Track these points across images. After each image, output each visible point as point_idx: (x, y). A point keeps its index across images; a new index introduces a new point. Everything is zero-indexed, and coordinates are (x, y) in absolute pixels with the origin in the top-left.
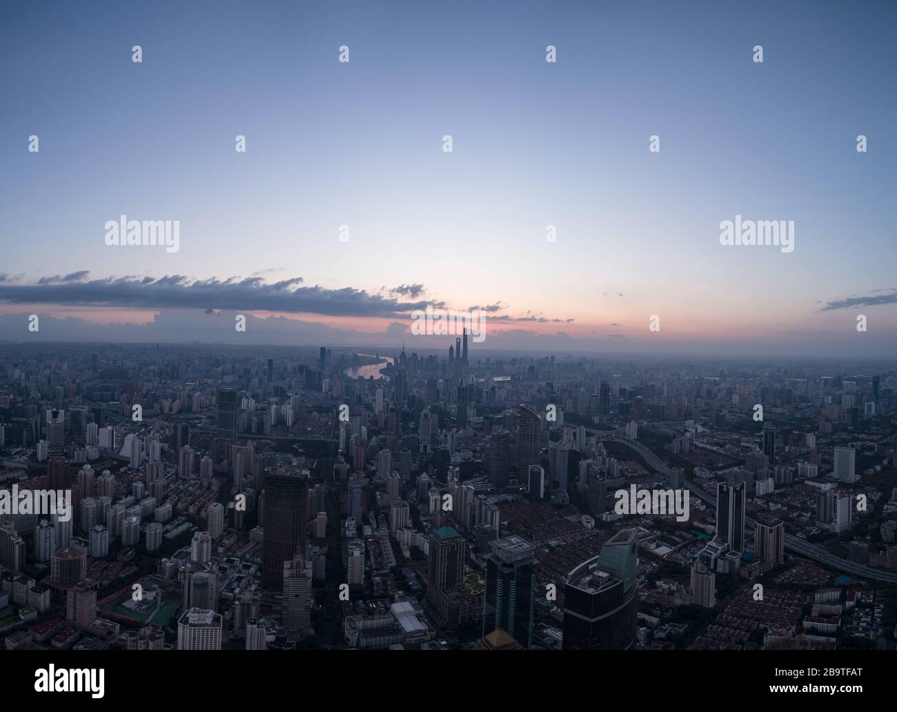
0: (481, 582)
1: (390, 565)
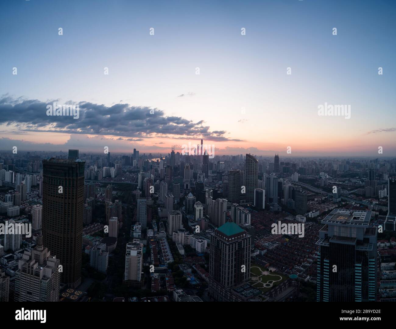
1: (168, 262)
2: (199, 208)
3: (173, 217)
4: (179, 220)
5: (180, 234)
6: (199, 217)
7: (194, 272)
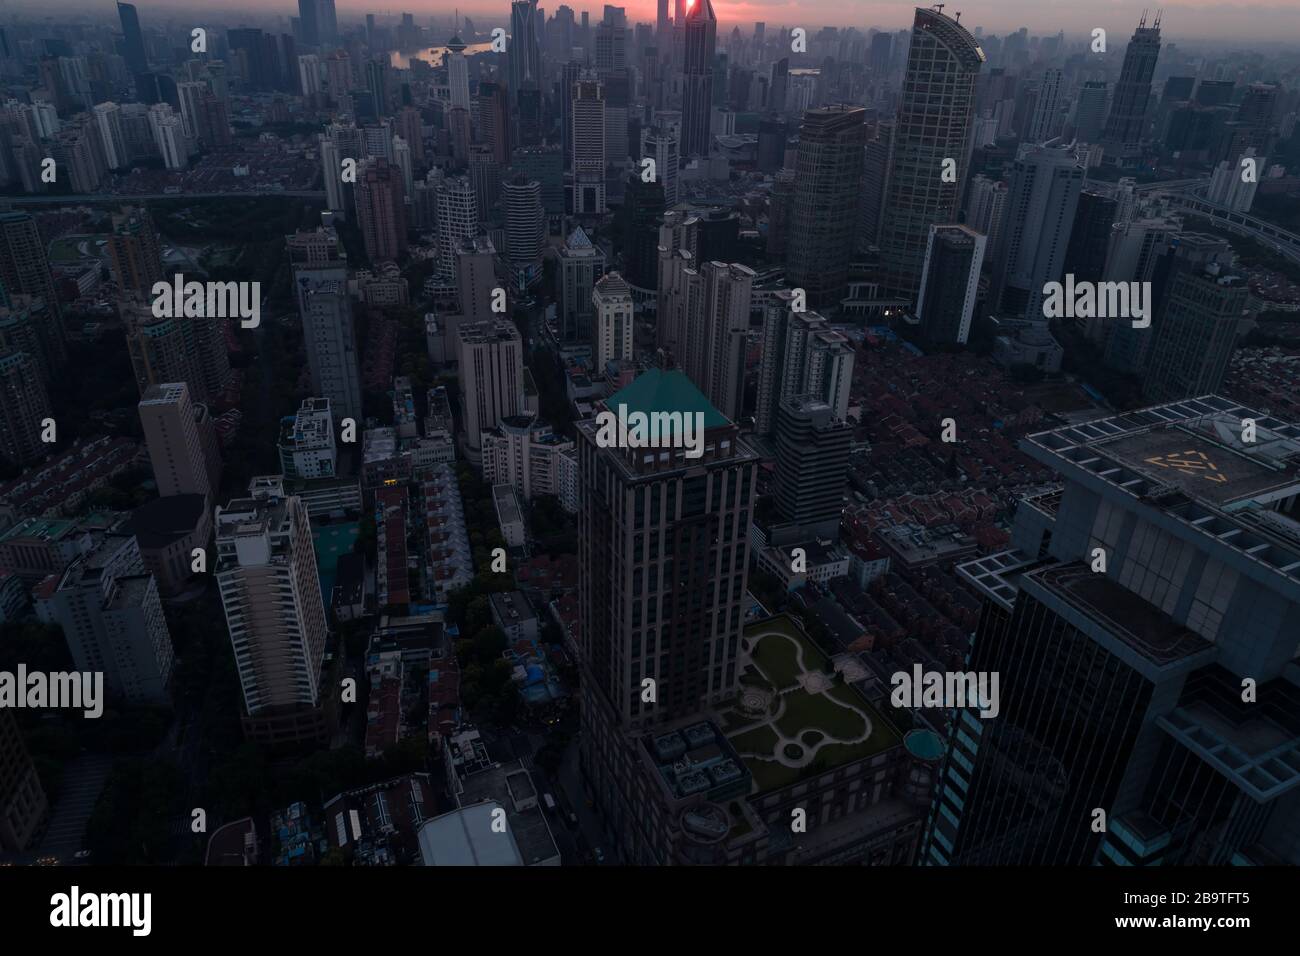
1: (447, 585)
2: (613, 308)
3: (478, 354)
4: (511, 369)
5: (510, 437)
6: (612, 356)
7: (551, 635)
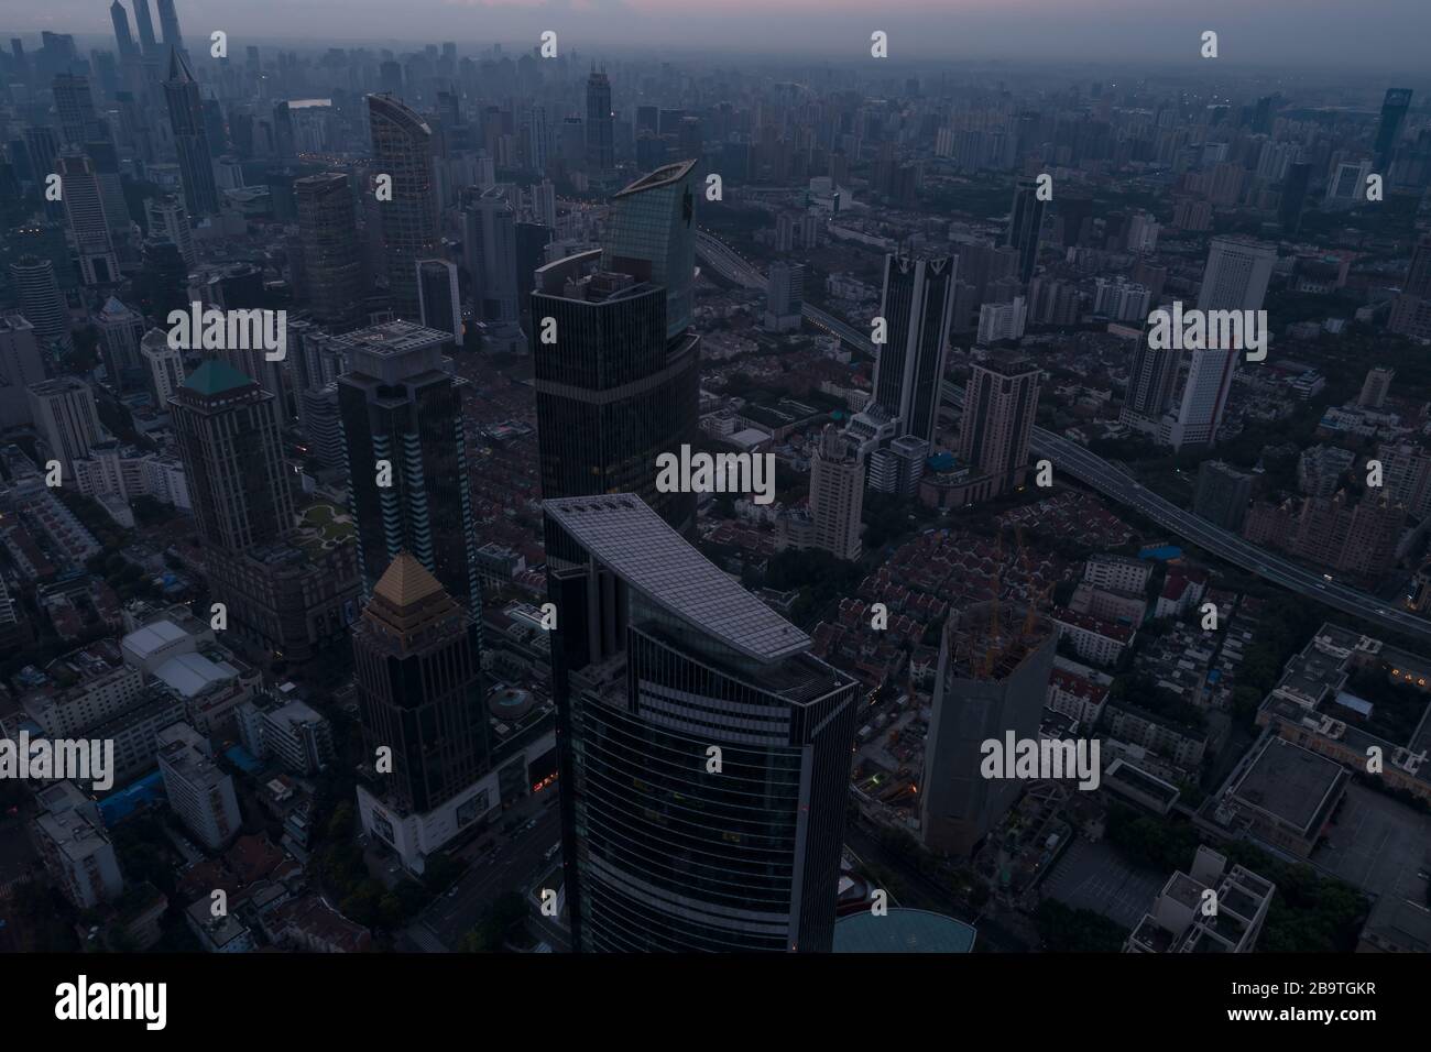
0: (341, 519)
1: (83, 556)
5: (100, 459)
